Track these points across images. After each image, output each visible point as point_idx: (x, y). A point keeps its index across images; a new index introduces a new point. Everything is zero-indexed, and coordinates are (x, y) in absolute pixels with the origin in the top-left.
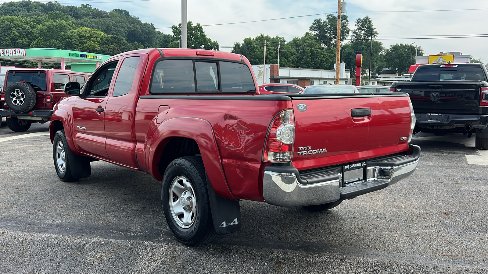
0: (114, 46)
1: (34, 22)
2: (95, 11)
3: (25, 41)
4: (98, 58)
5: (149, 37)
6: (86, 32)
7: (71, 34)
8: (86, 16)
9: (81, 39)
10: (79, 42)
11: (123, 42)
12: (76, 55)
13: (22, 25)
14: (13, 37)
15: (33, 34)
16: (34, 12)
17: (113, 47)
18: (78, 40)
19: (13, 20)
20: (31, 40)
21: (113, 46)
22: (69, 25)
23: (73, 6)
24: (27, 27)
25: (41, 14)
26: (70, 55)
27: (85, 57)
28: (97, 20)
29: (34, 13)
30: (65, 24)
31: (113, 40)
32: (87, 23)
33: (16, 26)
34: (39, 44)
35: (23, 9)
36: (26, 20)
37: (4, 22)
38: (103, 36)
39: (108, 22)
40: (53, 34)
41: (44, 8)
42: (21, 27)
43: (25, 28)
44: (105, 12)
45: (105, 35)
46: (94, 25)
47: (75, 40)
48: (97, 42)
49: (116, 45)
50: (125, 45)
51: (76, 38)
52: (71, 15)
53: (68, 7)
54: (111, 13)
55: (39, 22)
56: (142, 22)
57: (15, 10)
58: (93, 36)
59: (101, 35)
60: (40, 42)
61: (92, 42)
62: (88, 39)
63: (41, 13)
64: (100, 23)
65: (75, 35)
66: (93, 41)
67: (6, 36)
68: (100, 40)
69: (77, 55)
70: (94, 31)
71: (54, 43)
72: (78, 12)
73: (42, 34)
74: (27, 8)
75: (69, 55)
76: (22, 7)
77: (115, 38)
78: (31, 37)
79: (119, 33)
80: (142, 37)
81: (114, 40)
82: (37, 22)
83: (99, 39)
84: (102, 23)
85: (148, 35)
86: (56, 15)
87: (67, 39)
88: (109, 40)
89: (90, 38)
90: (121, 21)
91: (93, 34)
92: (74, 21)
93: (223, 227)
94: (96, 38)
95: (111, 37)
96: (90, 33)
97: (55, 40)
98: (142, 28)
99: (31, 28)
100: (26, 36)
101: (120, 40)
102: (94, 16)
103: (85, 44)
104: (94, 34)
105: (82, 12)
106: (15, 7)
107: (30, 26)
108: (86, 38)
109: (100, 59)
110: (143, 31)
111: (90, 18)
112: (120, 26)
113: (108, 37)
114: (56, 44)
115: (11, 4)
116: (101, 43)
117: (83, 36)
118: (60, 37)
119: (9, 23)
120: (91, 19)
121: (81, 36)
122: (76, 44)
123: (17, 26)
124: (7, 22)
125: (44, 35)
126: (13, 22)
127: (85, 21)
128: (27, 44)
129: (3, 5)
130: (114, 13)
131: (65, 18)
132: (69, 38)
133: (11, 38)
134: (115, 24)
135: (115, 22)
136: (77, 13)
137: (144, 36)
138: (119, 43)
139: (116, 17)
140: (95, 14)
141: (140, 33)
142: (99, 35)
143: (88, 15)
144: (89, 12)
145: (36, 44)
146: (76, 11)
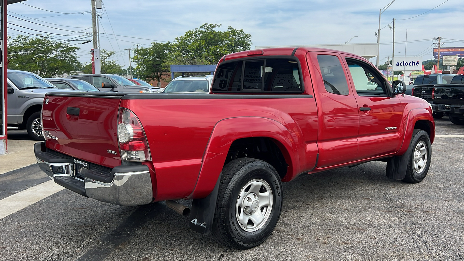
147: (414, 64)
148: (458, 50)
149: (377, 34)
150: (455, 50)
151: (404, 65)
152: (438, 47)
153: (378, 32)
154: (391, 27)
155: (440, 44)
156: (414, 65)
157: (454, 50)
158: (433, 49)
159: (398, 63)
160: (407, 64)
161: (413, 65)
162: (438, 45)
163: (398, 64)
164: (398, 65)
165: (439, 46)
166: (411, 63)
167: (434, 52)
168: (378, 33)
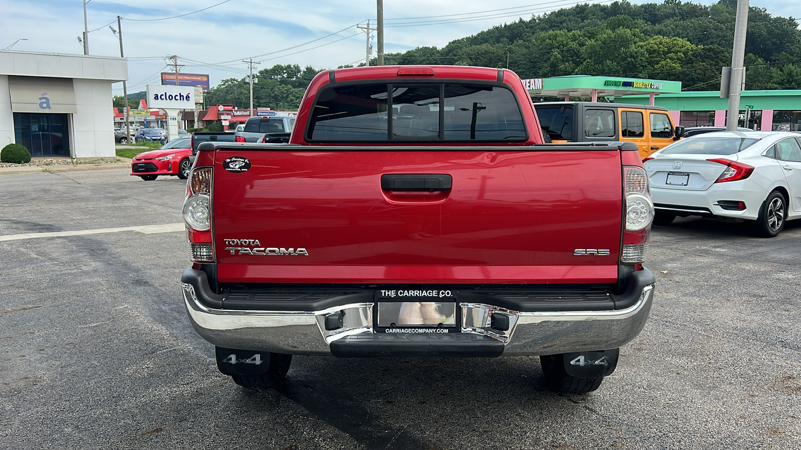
0: (707, 64)
1: (585, 35)
2: (685, 8)
3: (569, 65)
4: (652, 87)
5: (781, 43)
6: (660, 44)
7: (635, 50)
8: (669, 18)
9: (651, 57)
10: (646, 62)
11: (724, 57)
12: (616, 84)
13: (567, 43)
14: (553, 61)
15: (581, 55)
16: (590, 21)
17: (703, 66)
18: (647, 58)
19: (556, 36)
20: (577, 64)
21: (704, 63)
22: (634, 35)
23: (650, 3)
24: (574, 45)
25: (600, 23)
26: (606, 83)
27: (631, 86)
28: (687, 23)
29: (589, 23)
30: (628, 35)
31: (705, 54)
32: (669, 29)
33: (559, 45)
34: (586, 70)
35: (576, 18)
36: (574, 35)
37: (544, 40)
38: (688, 49)
39: (706, 24)
40: (609, 52)
41: (605, 13)
42: (566, 46)
43: (571, 47)
44: (703, 7)
45: (692, 46)
46: (681, 31)
47: (641, 60)
48: (677, 59)
49: (710, 61)
50: (727, 61)
51: (642, 55)
52: (644, 19)
53: (642, 6)
54: (714, 8)
55: (592, 36)
56: (772, 17)
57: (564, 21)
58: (672, 50)
59: (685, 47)
60: (588, 67)
61: (669, 61)
62: (663, 56)
63: (600, 21)
64: (692, 27)
65: (642, 50)
66: (670, 59)
67: (544, 61)
68: (683, 56)
69: (618, 83)
70: (675, 42)
71: (608, 66)
72: (657, 12)
73: (593, 53)
74: (582, 16)
75: (605, 85)
76: (574, 16)
77: (710, 50)
78: (577, 60)
79: (724, 40)
80: (768, 43)
81: (707, 54)
82: (590, 36)
83: (682, 54)
84: (695, 26)
85: (779, 39)
86: (619, 22)
87: (628, 59)
88: (697, 55)
89: (665, 53)
90: (731, 18)
91: (671, 47)
92: (648, 27)
93: (231, 363)
94: (677, 53)
95: (703, 49)
96: (667, 46)
97: (611, 62)
98: (770, 27)
99: (579, 45)
100: (570, 59)
101: (719, 53)
102: (683, 15)
103: (657, 64)
104: (673, 47)
105: (663, 12)
106: (565, 16)
107: (578, 44)
108: (659, 54)
109: (657, 88)
110: (770, 32)
111: (675, 21)
112: (727, 28)
113: (697, 50)
114: (611, 67)
115: (561, 13)
116: (684, 61)
117: (654, 51)
118: (618, 57)
119: (551, 42)
120: (677, 22)
121: (650, 52)
122: (642, 66)
123: (561, 45)
124: (548, 40)
125: (595, 56)
126: (556, 40)
127: (666, 26)
128: (570, 71)
129: (550, 15)
130: (719, 6)
131: (632, 24)
132: (631, 56)
133: (551, 64)
134: (718, 26)
135: (719, 23)
136: (655, 14)
137: (773, 43)
138: (715, 58)
139: (722, 12)
140: (685, 12)
141: (765, 37)
142: (682, 47)
143: (673, 15)
144: (675, 10)
145: (582, 70)
146: (654, 11)
147: (182, 97)
148: (198, 79)
149: (82, 40)
150: (194, 78)
151: (166, 99)
152: (174, 72)
153: (83, 35)
154: (115, 31)
155: (178, 66)
156: (183, 100)
157: (192, 78)
158: (160, 74)
159: (157, 95)
160: (171, 98)
161: (181, 99)
162: (175, 69)
163: (156, 97)
164: (158, 99)
165: (176, 71)
166: (177, 96)
167: (162, 80)
168: (84, 39)
